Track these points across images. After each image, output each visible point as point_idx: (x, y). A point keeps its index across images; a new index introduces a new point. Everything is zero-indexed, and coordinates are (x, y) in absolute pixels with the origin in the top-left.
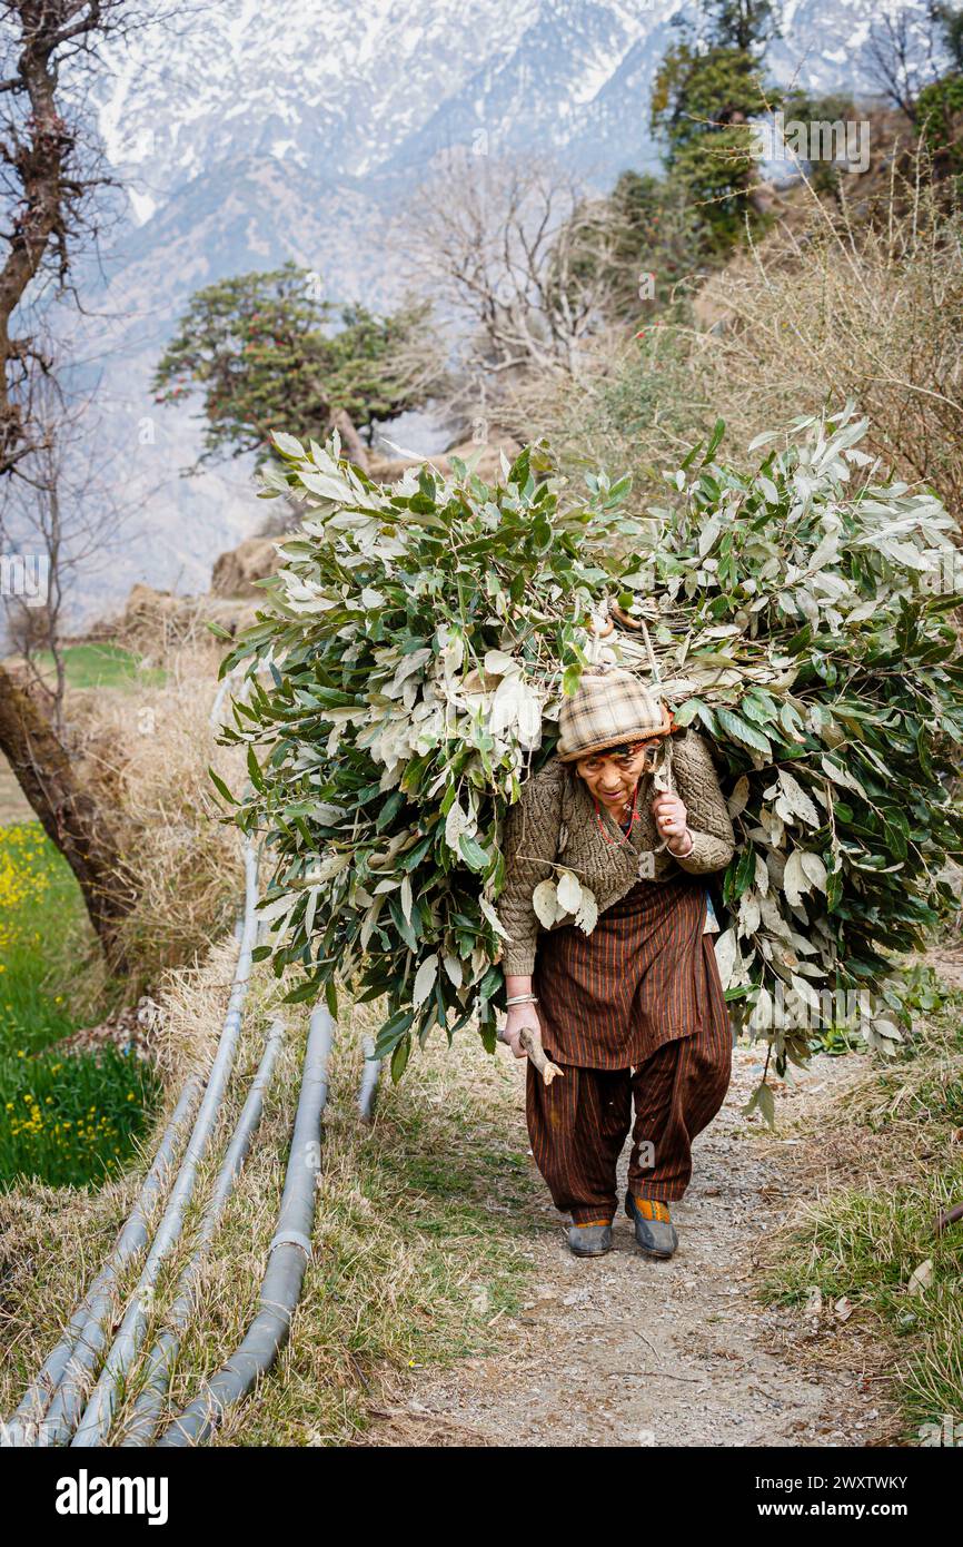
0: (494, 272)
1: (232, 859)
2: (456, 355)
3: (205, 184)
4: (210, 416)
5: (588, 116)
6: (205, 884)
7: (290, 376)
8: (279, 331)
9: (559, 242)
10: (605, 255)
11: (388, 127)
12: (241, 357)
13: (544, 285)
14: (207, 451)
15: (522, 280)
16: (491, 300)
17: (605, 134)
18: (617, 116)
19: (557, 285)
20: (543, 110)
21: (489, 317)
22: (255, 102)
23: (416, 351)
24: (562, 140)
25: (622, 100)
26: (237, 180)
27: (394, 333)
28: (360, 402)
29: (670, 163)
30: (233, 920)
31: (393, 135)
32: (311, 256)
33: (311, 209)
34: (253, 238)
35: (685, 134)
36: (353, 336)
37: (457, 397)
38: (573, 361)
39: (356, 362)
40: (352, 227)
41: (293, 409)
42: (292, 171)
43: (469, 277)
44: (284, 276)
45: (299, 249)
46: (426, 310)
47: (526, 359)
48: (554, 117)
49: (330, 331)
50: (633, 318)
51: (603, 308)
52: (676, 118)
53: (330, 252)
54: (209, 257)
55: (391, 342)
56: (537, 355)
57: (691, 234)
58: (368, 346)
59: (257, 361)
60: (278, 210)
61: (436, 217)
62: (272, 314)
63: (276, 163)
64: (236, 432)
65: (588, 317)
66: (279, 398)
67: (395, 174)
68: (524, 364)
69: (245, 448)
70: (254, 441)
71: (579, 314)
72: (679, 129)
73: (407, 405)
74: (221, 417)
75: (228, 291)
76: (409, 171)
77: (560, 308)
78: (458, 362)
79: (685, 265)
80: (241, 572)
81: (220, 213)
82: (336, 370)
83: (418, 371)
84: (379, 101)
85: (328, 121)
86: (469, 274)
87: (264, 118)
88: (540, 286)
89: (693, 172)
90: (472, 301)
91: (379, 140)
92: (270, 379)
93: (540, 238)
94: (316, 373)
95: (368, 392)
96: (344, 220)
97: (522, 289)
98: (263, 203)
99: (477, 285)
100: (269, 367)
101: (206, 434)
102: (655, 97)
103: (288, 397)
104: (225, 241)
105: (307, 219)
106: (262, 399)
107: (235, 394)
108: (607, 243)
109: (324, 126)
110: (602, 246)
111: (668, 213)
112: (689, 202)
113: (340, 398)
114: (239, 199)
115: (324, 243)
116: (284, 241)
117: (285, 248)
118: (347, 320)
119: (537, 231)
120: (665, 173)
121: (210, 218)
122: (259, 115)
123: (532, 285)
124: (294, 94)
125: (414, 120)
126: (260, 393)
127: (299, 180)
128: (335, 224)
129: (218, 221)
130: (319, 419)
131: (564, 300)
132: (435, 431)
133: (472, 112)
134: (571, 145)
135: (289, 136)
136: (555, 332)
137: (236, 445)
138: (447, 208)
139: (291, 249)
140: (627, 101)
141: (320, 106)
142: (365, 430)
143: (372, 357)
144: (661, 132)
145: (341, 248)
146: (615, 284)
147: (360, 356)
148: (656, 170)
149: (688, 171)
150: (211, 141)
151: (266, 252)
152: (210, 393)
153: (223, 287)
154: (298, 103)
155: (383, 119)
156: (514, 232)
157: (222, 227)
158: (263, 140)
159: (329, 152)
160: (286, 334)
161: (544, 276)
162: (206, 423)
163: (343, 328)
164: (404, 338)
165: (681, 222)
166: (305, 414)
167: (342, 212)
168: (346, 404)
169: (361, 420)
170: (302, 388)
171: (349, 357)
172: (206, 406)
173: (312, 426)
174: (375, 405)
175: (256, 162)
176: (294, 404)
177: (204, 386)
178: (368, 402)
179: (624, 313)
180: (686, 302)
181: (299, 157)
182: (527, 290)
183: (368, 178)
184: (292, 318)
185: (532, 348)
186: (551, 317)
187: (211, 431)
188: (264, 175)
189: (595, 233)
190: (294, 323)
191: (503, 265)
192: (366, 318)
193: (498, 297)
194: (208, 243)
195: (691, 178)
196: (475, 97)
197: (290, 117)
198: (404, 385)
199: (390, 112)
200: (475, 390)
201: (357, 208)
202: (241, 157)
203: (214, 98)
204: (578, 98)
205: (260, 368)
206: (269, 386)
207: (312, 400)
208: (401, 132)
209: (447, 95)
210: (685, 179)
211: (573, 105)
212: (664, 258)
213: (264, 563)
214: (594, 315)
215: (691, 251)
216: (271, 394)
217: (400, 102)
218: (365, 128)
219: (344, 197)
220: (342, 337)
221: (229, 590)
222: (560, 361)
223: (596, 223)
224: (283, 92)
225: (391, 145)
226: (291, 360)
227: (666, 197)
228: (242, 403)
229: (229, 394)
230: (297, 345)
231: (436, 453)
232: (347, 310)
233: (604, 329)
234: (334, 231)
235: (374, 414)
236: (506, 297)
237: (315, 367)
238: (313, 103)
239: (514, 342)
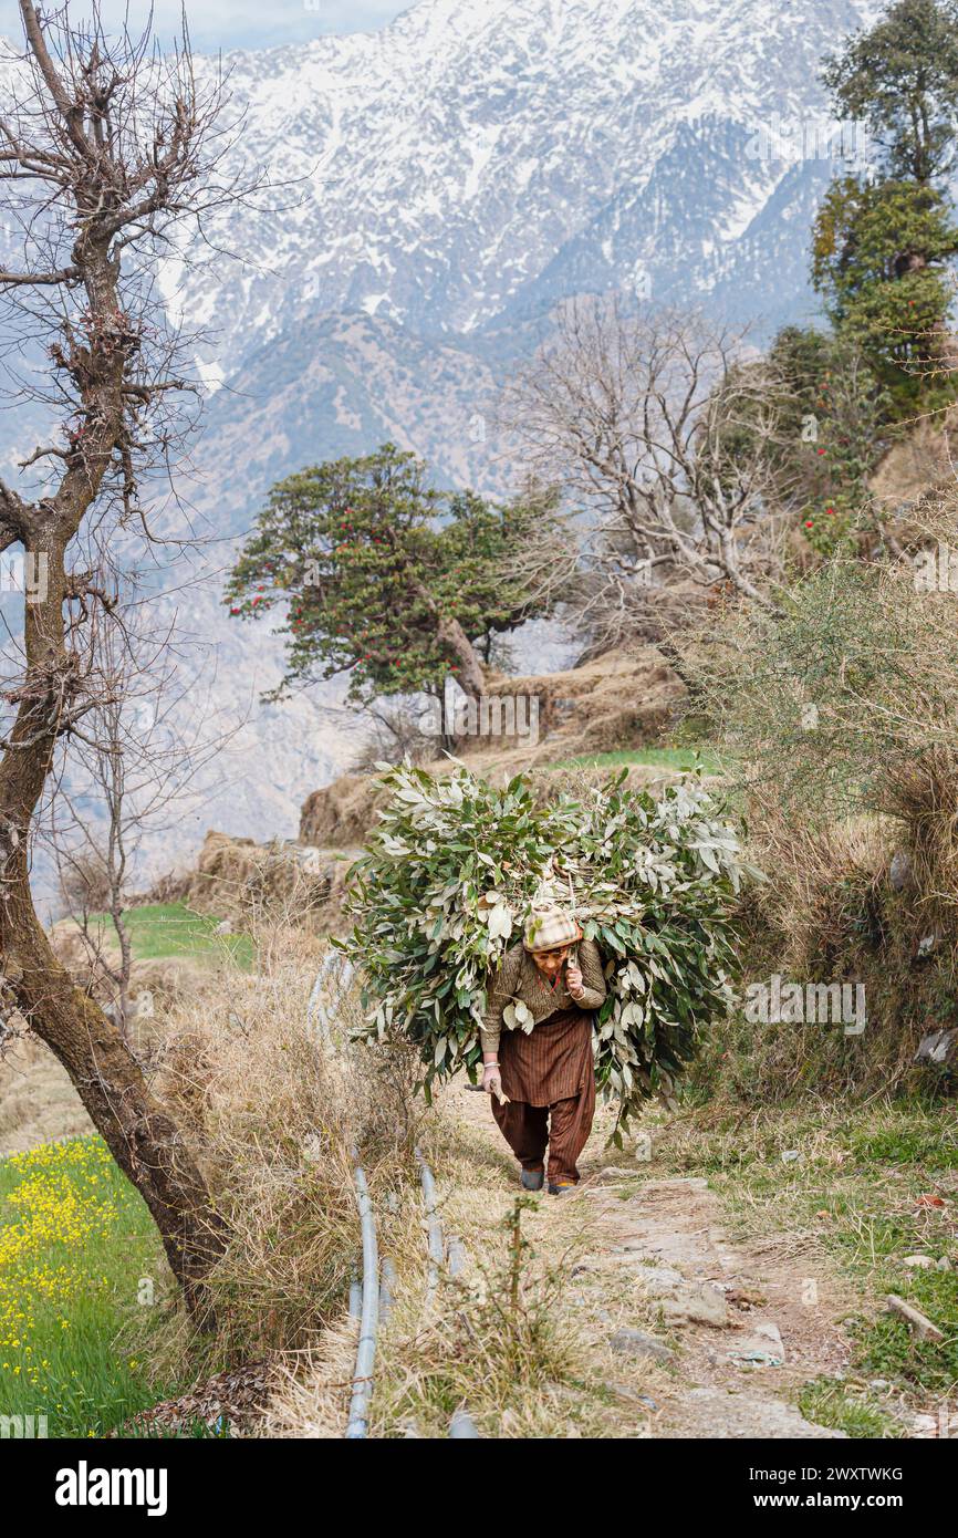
0: (632, 451)
1: (344, 1205)
2: (588, 552)
3: (283, 347)
4: (294, 629)
5: (737, 255)
6: (312, 1235)
7: (390, 579)
8: (378, 528)
9: (709, 416)
10: (765, 430)
11: (499, 275)
12: (332, 559)
13: (692, 467)
14: (293, 671)
15: (666, 461)
16: (630, 487)
17: (758, 276)
18: (771, 254)
19: (708, 466)
20: (683, 250)
21: (627, 506)
22: (341, 249)
23: (539, 547)
24: (705, 285)
25: (777, 236)
26: (322, 341)
27: (513, 527)
28: (474, 609)
29: (838, 318)
30: (346, 1282)
31: (506, 284)
32: (409, 430)
33: (410, 374)
34: (342, 410)
35: (856, 283)
36: (465, 532)
37: (592, 603)
38: (729, 557)
39: (468, 561)
40: (458, 392)
41: (394, 619)
42: (386, 329)
43: (602, 458)
44: (381, 462)
45: (396, 421)
46: (553, 497)
47: (673, 555)
48: (697, 258)
49: (437, 525)
50: (799, 503)
51: (763, 492)
52: (844, 264)
53: (433, 423)
54: (287, 431)
55: (510, 537)
56: (685, 550)
57: (866, 402)
58: (482, 541)
59: (350, 564)
60: (370, 375)
61: (562, 389)
62: (368, 506)
63: (368, 319)
64: (327, 647)
65: (746, 503)
66: (378, 606)
67: (508, 330)
68: (672, 561)
69: (338, 666)
70: (349, 658)
71: (735, 500)
72: (848, 278)
73: (532, 610)
74: (309, 630)
75: (316, 481)
76: (525, 325)
77: (711, 493)
78: (593, 561)
79: (861, 439)
80: (336, 815)
81: (302, 381)
82: (445, 572)
83: (545, 572)
84: (489, 245)
85: (429, 269)
86: (601, 457)
87: (352, 268)
88: (687, 469)
89: (867, 327)
90: (606, 487)
91: (489, 289)
92: (367, 584)
93: (685, 411)
94: (421, 575)
95: (483, 597)
96: (449, 384)
97: (666, 473)
98: (353, 367)
99: (613, 469)
100: (366, 570)
101: (290, 651)
102: (818, 240)
103: (389, 604)
104: (308, 414)
105: (403, 385)
106: (358, 608)
107: (326, 604)
108: (766, 415)
109: (423, 275)
110: (760, 419)
111: (837, 377)
112: (864, 363)
113: (450, 604)
114: (322, 364)
115: (425, 412)
116: (378, 411)
117: (380, 420)
118: (457, 511)
119: (681, 405)
120: (833, 330)
121: (291, 387)
122: (346, 266)
123: (678, 467)
124: (387, 239)
125: (530, 266)
126: (357, 600)
127: (395, 339)
128: (439, 390)
129: (300, 390)
130: (427, 630)
131: (716, 484)
132: (565, 643)
133: (600, 255)
134: (717, 290)
135: (382, 289)
136: (706, 522)
137: (327, 663)
138: (576, 381)
139: (387, 421)
140: (783, 237)
141: (417, 250)
142: (480, 641)
143: (488, 555)
144: (826, 281)
145: (445, 419)
146: (777, 461)
147: (474, 554)
148: (823, 326)
149: (861, 327)
150: (289, 298)
151: (357, 426)
152: (294, 601)
153: (309, 477)
154: (392, 250)
155: (493, 266)
156: (654, 404)
157: (305, 397)
158: (351, 293)
159: (430, 305)
160: (385, 530)
161: (691, 458)
162: (292, 638)
163: (452, 520)
164: (526, 534)
165: (855, 387)
166: (409, 625)
167: (447, 377)
168: (458, 612)
169: (476, 630)
170: (405, 593)
171: (460, 555)
172: (289, 617)
173: (418, 638)
174: (492, 613)
175: (343, 319)
176: (396, 614)
177: (289, 595)
178: (484, 609)
179: (787, 497)
180: (862, 483)
181: (393, 314)
182: (672, 473)
183: (477, 335)
184: (392, 511)
185: (680, 542)
186: (702, 504)
187: (296, 646)
188: (354, 335)
189: (751, 402)
190: (394, 516)
191: (642, 443)
192: (480, 508)
193: (638, 483)
194: (288, 417)
195: (864, 334)
196: (602, 237)
197: (382, 266)
198: (527, 589)
199: (502, 257)
200: (612, 594)
201: (464, 370)
202: (326, 316)
203: (293, 246)
204: (725, 235)
205: (354, 571)
206: (365, 592)
207: (417, 607)
208: (515, 280)
209: (569, 235)
210: (856, 336)
211: (718, 242)
212: (834, 432)
213: (364, 804)
214: (755, 499)
215: (866, 422)
216: (367, 601)
217: (512, 246)
218: (471, 276)
219: (449, 359)
220: (451, 532)
221: (321, 836)
222: (713, 557)
223: (752, 392)
224: (374, 238)
225: (502, 296)
226: (392, 560)
227: (836, 359)
228: (333, 613)
229: (318, 603)
230: (398, 542)
231: (565, 668)
232: (456, 500)
233: (765, 518)
234: (438, 399)
235: (490, 622)
236: (647, 481)
237: (420, 568)
238: (410, 249)
239: (659, 535)
